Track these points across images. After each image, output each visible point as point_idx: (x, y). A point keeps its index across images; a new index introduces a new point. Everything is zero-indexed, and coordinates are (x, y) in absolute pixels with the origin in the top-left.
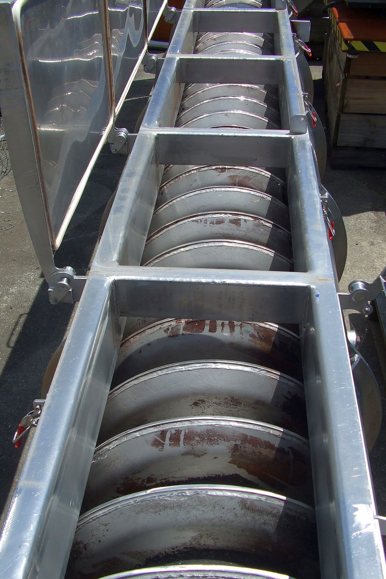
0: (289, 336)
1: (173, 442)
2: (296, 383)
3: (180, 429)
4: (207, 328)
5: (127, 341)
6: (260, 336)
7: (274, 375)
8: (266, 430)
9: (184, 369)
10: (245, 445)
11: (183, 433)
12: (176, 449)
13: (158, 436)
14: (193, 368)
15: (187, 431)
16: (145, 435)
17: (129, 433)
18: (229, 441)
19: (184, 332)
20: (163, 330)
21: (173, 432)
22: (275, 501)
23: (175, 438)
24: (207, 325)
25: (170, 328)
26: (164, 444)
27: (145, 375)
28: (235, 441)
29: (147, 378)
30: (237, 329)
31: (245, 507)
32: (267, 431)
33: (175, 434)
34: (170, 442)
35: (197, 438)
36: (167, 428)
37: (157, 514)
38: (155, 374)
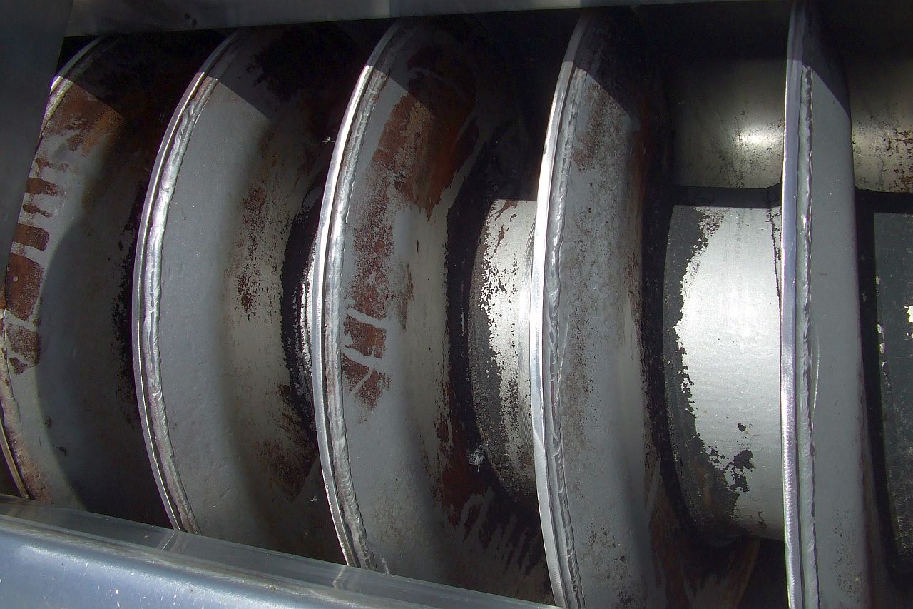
0: (89, 60)
1: (374, 347)
2: (225, 51)
3: (344, 320)
4: (31, 253)
5: (28, 485)
6: (78, 127)
7: (201, 88)
8: (370, 103)
9: (155, 310)
10: (398, 163)
11: (356, 315)
12: (391, 341)
13: (352, 384)
14: (155, 284)
15: (351, 302)
16: (344, 422)
17: (333, 467)
18: (386, 199)
19: (32, 318)
20: (13, 376)
21: (348, 339)
22: (576, 87)
23: (363, 337)
24: (22, 250)
25: (13, 354)
26: (374, 372)
27: (151, 425)
28: (387, 185)
29: (161, 421)
30: (49, 175)
31: (588, 158)
32: (371, 100)
33: (354, 336)
34: (372, 355)
35: (373, 277)
36: (336, 356)
37: (590, 389)
38: (155, 395)
